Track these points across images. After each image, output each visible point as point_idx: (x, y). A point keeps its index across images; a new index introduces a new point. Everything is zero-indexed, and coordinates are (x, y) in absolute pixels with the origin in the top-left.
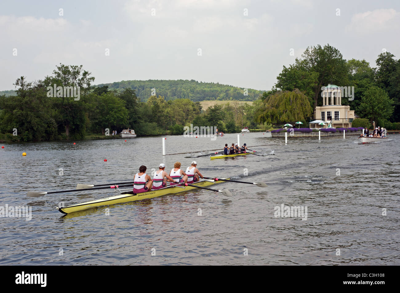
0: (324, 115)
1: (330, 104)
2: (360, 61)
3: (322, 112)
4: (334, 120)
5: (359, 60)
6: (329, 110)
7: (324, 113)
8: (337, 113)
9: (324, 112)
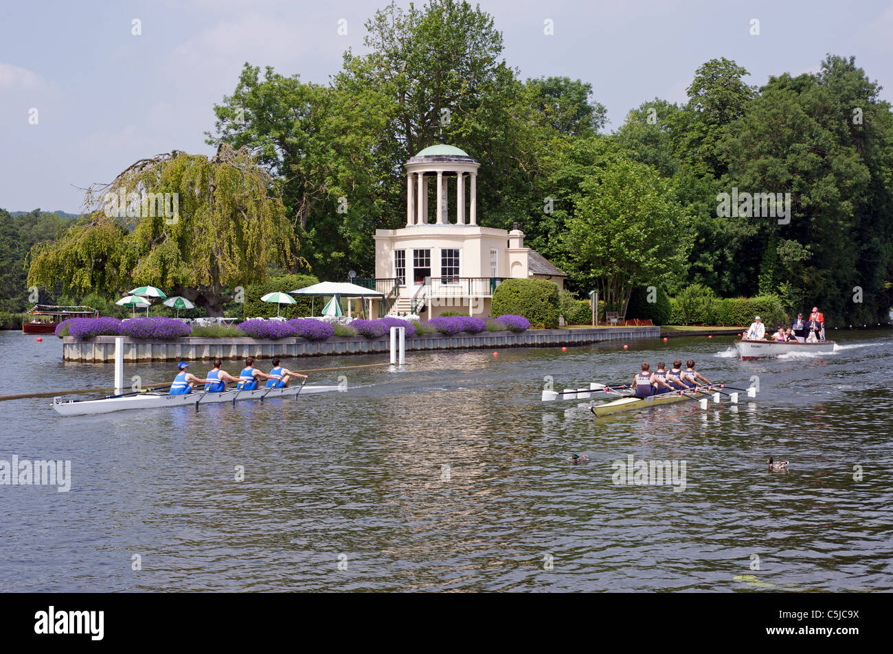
0: (404, 265)
1: (432, 220)
2: (679, 106)
3: (396, 252)
4: (439, 282)
5: (675, 105)
6: (422, 245)
7: (404, 256)
8: (451, 259)
9: (404, 252)
